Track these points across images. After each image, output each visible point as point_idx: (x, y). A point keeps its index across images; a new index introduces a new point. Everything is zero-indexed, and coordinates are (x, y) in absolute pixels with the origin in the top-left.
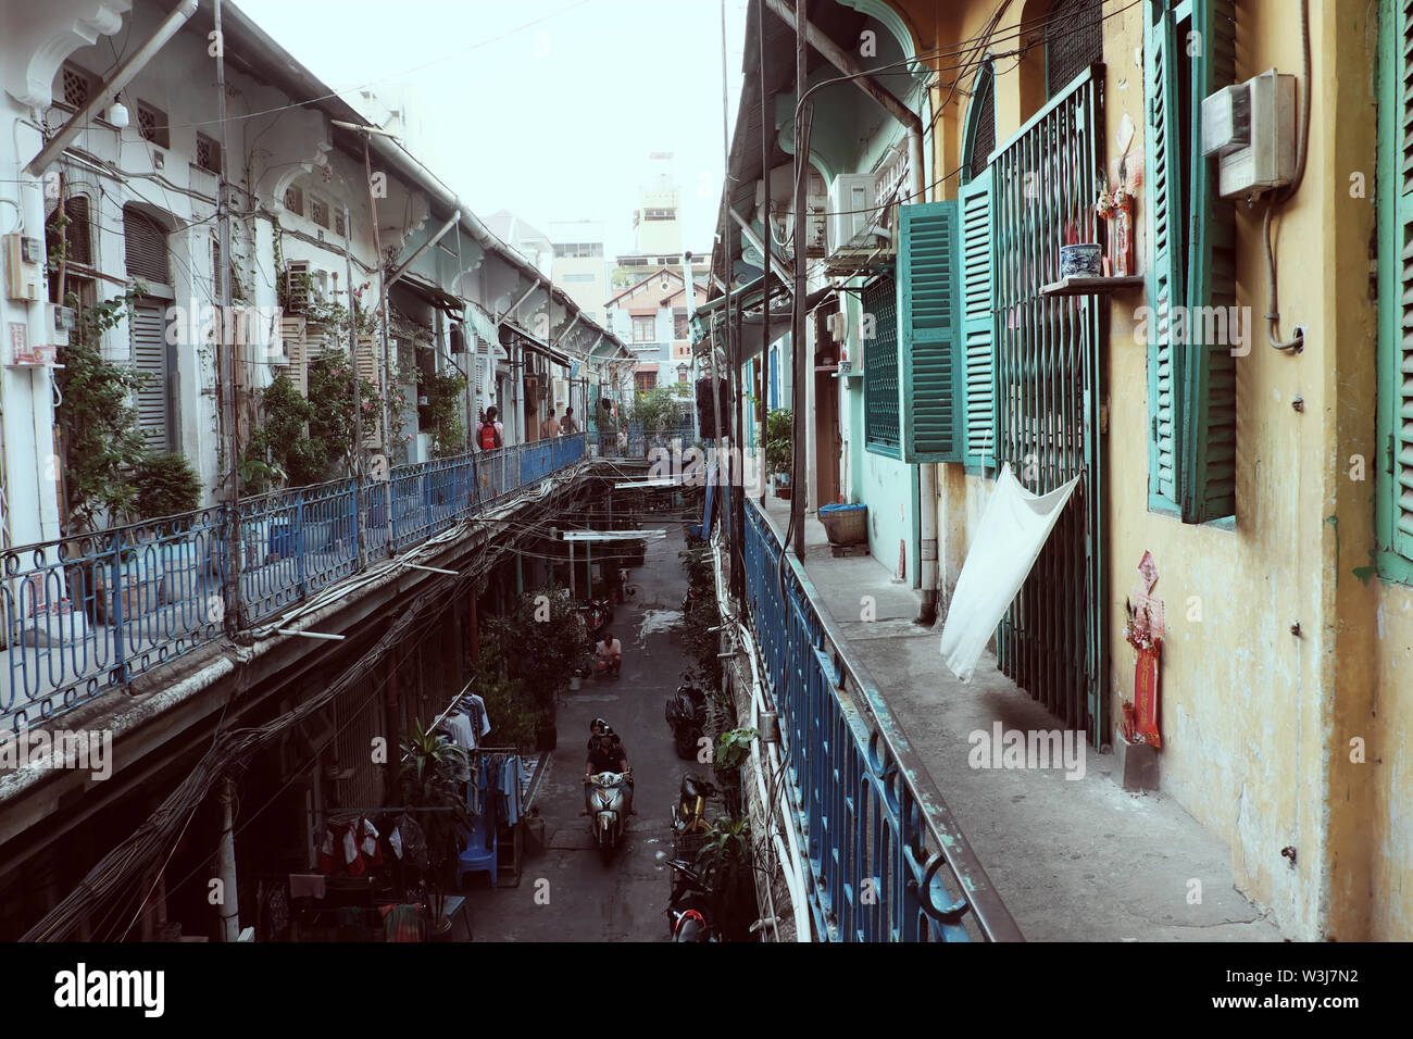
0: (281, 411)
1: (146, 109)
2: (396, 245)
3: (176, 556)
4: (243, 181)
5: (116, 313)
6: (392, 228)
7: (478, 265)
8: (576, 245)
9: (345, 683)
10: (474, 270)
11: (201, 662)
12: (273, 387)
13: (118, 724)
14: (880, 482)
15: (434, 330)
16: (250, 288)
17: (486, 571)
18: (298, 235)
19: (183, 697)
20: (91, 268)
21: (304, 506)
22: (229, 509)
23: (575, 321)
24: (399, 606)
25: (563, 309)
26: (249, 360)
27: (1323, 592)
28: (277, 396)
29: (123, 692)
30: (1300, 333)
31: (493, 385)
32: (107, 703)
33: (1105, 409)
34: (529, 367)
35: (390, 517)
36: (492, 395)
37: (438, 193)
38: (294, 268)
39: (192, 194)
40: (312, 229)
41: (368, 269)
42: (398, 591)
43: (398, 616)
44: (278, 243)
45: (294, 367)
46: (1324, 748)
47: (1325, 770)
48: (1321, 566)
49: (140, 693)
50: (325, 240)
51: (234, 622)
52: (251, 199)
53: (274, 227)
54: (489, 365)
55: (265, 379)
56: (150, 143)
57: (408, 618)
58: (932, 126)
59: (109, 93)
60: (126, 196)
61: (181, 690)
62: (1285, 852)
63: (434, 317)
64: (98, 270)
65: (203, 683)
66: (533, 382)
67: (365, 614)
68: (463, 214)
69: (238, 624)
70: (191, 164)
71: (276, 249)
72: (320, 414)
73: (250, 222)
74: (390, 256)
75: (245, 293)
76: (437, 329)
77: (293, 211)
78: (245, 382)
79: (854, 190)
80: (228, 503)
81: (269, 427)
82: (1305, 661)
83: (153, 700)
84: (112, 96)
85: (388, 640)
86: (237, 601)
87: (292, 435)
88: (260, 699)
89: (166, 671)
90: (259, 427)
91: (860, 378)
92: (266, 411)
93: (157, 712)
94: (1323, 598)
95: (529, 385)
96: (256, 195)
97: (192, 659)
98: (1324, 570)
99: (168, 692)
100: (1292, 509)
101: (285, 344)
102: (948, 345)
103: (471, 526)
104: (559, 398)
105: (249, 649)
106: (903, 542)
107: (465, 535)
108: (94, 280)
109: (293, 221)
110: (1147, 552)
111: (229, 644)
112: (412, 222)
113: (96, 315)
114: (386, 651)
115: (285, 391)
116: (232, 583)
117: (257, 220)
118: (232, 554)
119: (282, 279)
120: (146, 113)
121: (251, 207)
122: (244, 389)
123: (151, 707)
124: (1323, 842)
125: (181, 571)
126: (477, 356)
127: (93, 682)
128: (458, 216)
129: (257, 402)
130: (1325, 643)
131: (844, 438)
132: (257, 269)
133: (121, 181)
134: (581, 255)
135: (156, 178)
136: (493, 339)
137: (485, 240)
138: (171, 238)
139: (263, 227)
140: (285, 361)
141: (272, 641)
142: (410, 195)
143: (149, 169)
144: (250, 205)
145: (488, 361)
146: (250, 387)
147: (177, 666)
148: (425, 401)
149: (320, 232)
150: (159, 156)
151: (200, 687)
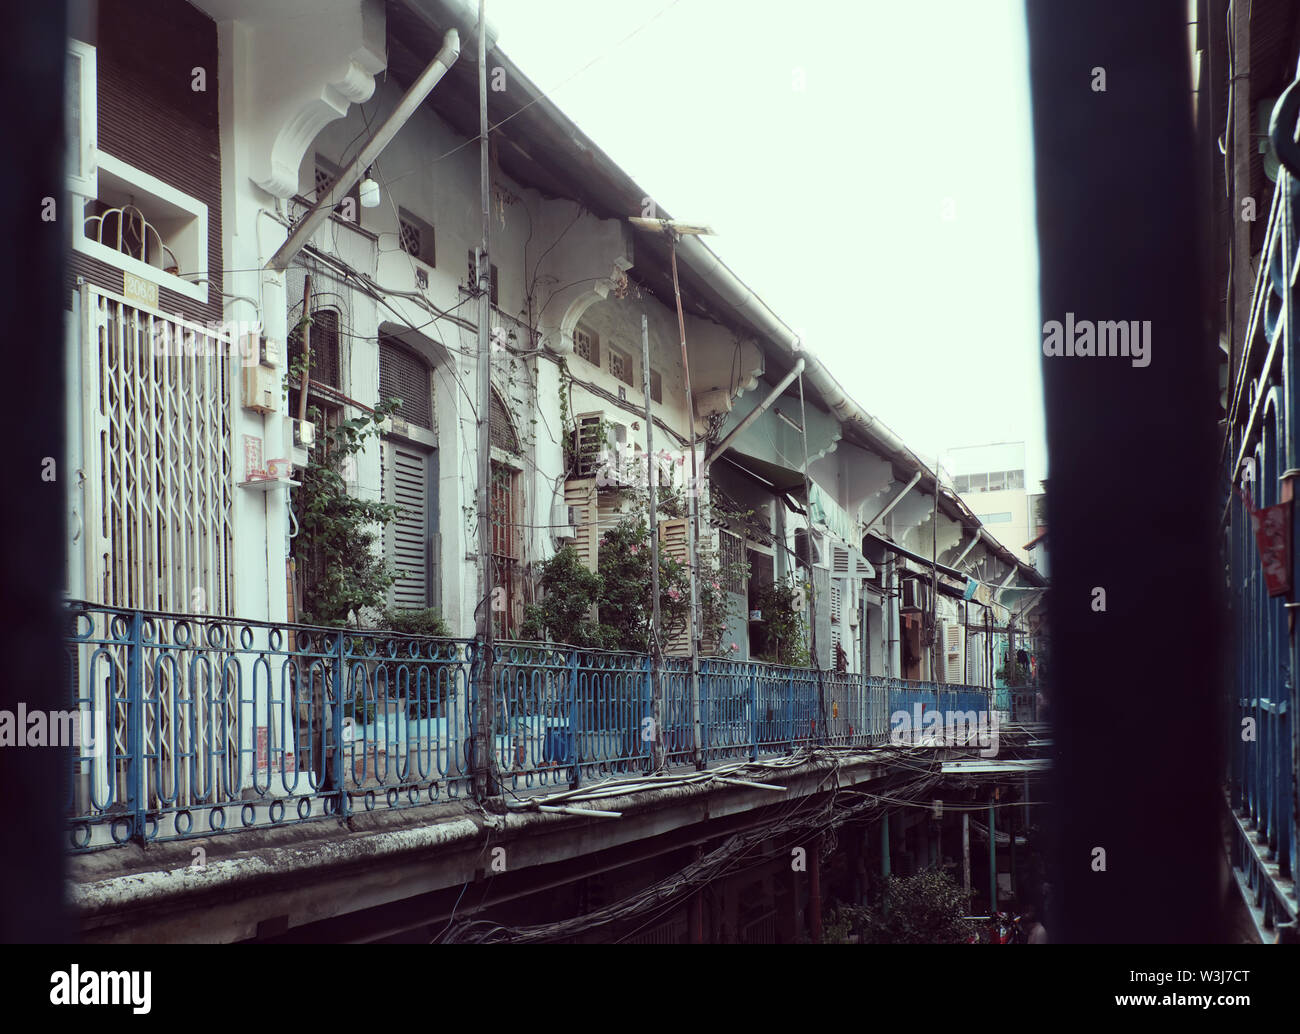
0: (562, 586)
1: (409, 222)
2: (719, 409)
3: (424, 732)
4: (523, 312)
5: (362, 431)
6: (715, 389)
7: (833, 447)
8: (985, 475)
9: (630, 909)
10: (827, 454)
11: (439, 817)
12: (556, 559)
13: (329, 850)
15: (773, 532)
16: (530, 440)
17: (834, 826)
18: (593, 389)
19: (412, 845)
20: (341, 392)
21: (579, 672)
22: (481, 644)
23: (975, 542)
24: (709, 838)
25: (958, 526)
26: (526, 523)
28: (560, 571)
29: (340, 824)
31: (855, 614)
32: (320, 830)
34: (909, 600)
35: (697, 716)
36: (853, 627)
37: (773, 332)
38: (585, 422)
39: (460, 322)
40: (611, 385)
41: (682, 441)
42: (707, 815)
43: (709, 848)
44: (566, 390)
45: (582, 540)
49: (360, 830)
50: (628, 399)
51: (482, 782)
52: (533, 334)
53: (561, 371)
54: (849, 589)
55: (544, 550)
56: (412, 258)
57: (719, 855)
59: (359, 168)
60: (383, 315)
61: (410, 837)
63: (773, 516)
64: (347, 396)
65: (438, 837)
66: (915, 623)
67: (661, 829)
68: (808, 364)
69: (488, 785)
70: (460, 288)
71: (563, 397)
72: (612, 597)
73: (531, 363)
74: (712, 424)
75: (524, 447)
76: (777, 531)
77: (587, 359)
78: (521, 557)
80: (481, 637)
81: (547, 605)
83: (374, 838)
84: (362, 170)
85: (691, 873)
86: (488, 758)
87: (575, 615)
88: (516, 896)
89: (395, 816)
90: (536, 606)
92: (545, 589)
93: (378, 851)
95: (909, 625)
96: (539, 329)
97: (428, 812)
99: (395, 835)
101: (571, 510)
103: (814, 759)
104: (952, 649)
105: (500, 817)
107: (804, 768)
108: (342, 406)
109: (586, 371)
111: (475, 807)
112: (741, 379)
113: (340, 435)
114: (687, 886)
115: (568, 563)
116: (483, 735)
117: (539, 359)
118: (483, 700)
119: (570, 438)
120: (410, 227)
121: (533, 344)
122: (520, 563)
123: (371, 844)
125: (429, 750)
126: (832, 574)
127: (305, 803)
128: (801, 365)
129: (534, 580)
132: (538, 418)
133: (376, 298)
134: (992, 489)
135: (417, 298)
136: (856, 554)
137: (841, 406)
138: (436, 376)
139: (547, 369)
140: (569, 532)
141: (531, 816)
142: (739, 344)
143: (411, 288)
144: (532, 343)
145: (849, 582)
146: (527, 563)
147: (408, 814)
148: (758, 616)
149: (621, 389)
150: (422, 276)
151: (435, 840)
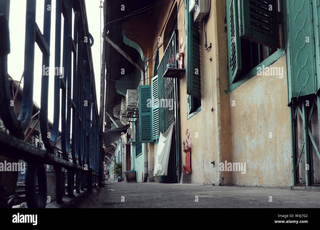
14: (138, 163)
27: (217, 96)
30: (211, 44)
33: (179, 104)
46: (219, 132)
47: (219, 137)
48: (216, 90)
58: (147, 70)
62: (212, 163)
79: (131, 93)
82: (214, 116)
91: (135, 142)
94: (217, 98)
98: (217, 91)
100: (211, 84)
102: (150, 116)
106: (143, 173)
110: (187, 129)
124: (219, 154)
130: (218, 108)
131: (131, 157)
